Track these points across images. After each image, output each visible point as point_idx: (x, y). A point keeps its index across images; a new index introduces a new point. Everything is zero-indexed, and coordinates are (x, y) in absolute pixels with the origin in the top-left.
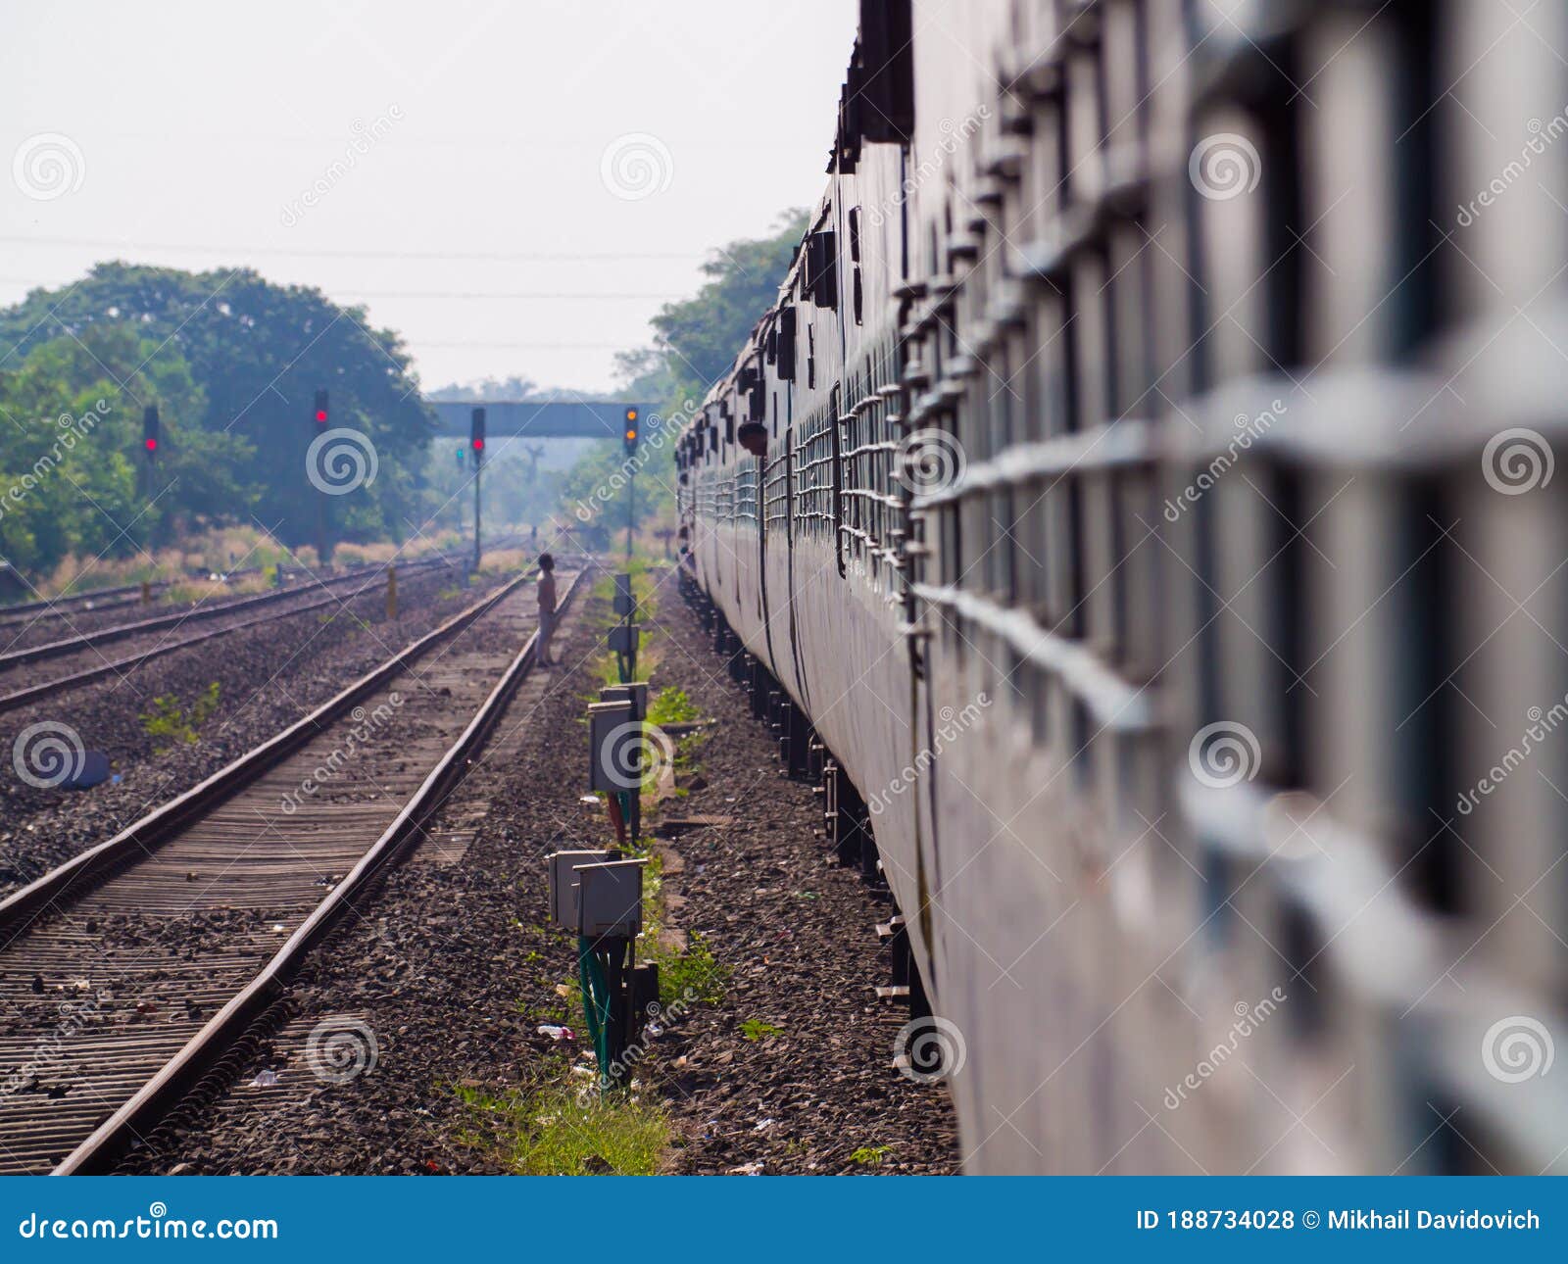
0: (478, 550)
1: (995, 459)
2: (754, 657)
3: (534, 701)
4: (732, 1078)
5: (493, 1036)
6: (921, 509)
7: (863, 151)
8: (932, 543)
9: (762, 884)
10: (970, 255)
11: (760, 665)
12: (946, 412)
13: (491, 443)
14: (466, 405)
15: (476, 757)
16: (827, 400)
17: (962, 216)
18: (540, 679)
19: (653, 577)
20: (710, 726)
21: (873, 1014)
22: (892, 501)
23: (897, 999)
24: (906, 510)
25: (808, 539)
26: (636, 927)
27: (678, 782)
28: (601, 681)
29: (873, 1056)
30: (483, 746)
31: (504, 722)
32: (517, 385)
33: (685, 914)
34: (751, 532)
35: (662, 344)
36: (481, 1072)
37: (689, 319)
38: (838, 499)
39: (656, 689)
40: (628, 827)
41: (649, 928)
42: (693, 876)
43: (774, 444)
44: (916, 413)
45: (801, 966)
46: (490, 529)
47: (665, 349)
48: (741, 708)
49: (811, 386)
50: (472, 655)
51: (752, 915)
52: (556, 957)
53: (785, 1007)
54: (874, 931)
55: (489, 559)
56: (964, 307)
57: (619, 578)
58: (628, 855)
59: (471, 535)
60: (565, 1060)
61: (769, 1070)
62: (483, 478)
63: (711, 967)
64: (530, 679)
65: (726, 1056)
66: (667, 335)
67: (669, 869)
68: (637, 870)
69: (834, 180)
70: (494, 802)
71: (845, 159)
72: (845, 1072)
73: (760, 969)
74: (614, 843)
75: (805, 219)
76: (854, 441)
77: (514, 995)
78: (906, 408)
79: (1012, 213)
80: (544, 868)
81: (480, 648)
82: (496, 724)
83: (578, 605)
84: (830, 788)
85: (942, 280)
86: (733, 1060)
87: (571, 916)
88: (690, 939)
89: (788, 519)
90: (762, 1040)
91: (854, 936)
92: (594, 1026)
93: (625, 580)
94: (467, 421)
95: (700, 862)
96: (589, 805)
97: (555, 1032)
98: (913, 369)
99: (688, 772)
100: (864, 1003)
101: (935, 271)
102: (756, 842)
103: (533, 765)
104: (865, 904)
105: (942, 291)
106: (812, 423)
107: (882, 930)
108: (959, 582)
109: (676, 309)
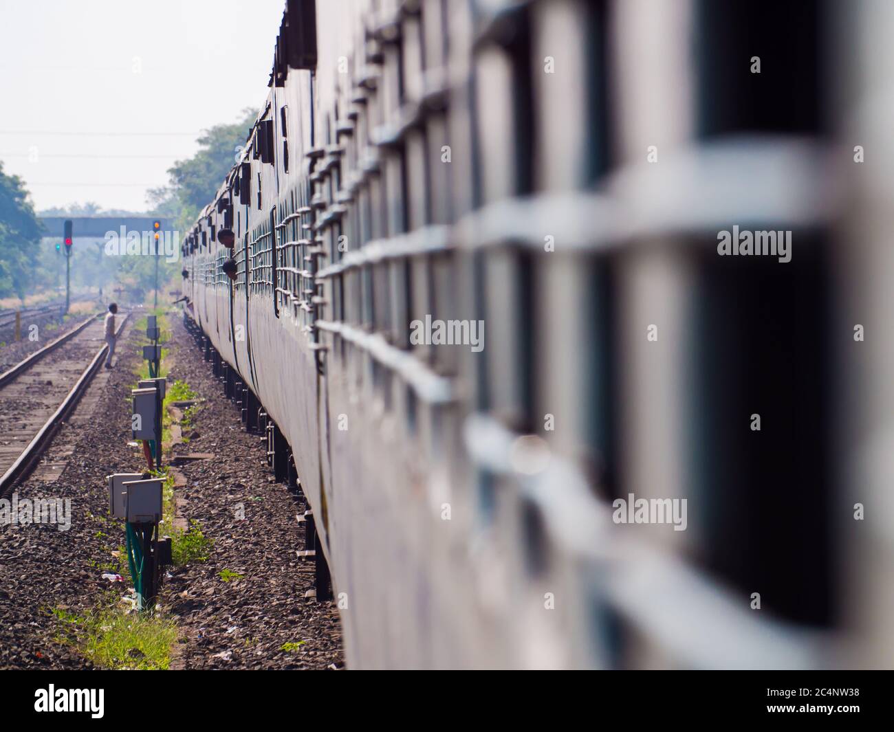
0: (68, 303)
1: (363, 248)
2: (227, 363)
3: (100, 389)
4: (213, 603)
5: (76, 580)
6: (321, 278)
7: (289, 74)
8: (328, 297)
9: (231, 492)
10: (349, 133)
11: (230, 367)
12: (336, 222)
13: (76, 241)
14: (62, 219)
15: (66, 420)
16: (269, 216)
17: (345, 110)
18: (104, 376)
19: (169, 317)
20: (202, 403)
21: (295, 567)
22: (306, 273)
23: (308, 558)
24: (313, 279)
25: (257, 296)
26: (159, 517)
27: (183, 434)
28: (139, 377)
29: (294, 590)
30: (71, 414)
31: (83, 400)
32: (91, 207)
33: (187, 510)
34: (224, 292)
35: (174, 184)
36: (69, 601)
37: (190, 170)
38: (275, 272)
39: (171, 381)
40: (155, 460)
41: (167, 518)
42: (192, 487)
43: (239, 241)
44: (319, 223)
45: (254, 539)
46: (75, 290)
47: (176, 187)
48: (219, 393)
49: (260, 208)
50: (64, 362)
51: (225, 510)
52: (113, 535)
53: (244, 563)
54: (295, 519)
55: (74, 307)
56: (346, 162)
57: (149, 318)
58: (154, 476)
59: (64, 293)
60: (118, 594)
61: (235, 598)
62: (71, 260)
63: (202, 540)
64: (98, 375)
65: (210, 591)
66: (177, 179)
67: (177, 484)
68: (160, 485)
69: (272, 90)
70: (77, 446)
71: (278, 79)
72: (278, 599)
73: (230, 541)
74: (146, 469)
75: (256, 114)
76: (284, 239)
77: (89, 556)
78: (313, 220)
79: (373, 109)
80: (105, 484)
81: (70, 358)
82: (79, 401)
83: (126, 333)
84: (270, 437)
85: (333, 147)
86: (215, 593)
87: (122, 511)
88: (190, 524)
89: (246, 284)
90: (231, 581)
91: (284, 522)
92: (134, 574)
93: (153, 320)
94: (62, 229)
95: (197, 480)
96: (132, 448)
97: (112, 578)
98: (317, 199)
99: (189, 429)
100: (289, 560)
101: (329, 142)
102: (227, 469)
103: (100, 425)
104: (290, 504)
105: (333, 153)
106: (261, 230)
107: (300, 518)
108: (343, 318)
109: (183, 165)
